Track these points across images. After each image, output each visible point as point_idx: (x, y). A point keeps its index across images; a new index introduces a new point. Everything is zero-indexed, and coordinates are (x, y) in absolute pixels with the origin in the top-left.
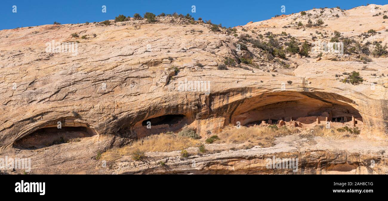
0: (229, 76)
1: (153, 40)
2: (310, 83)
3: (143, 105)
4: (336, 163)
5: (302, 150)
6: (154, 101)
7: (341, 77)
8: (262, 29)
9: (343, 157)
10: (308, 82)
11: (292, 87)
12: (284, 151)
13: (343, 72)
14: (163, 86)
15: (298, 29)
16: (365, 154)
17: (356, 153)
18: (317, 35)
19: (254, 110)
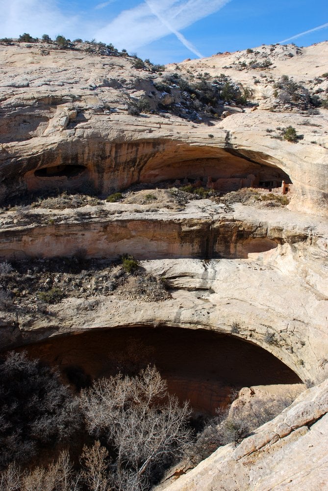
0: (140, 123)
1: (57, 71)
2: (235, 138)
3: (35, 151)
4: (255, 236)
5: (216, 217)
6: (49, 147)
7: (273, 134)
8: (199, 69)
9: (263, 230)
10: (233, 137)
11: (214, 142)
12: (194, 217)
13: (277, 127)
14: (61, 129)
15: (240, 70)
16: (289, 229)
17: (278, 227)
18: (261, 79)
19: (169, 166)
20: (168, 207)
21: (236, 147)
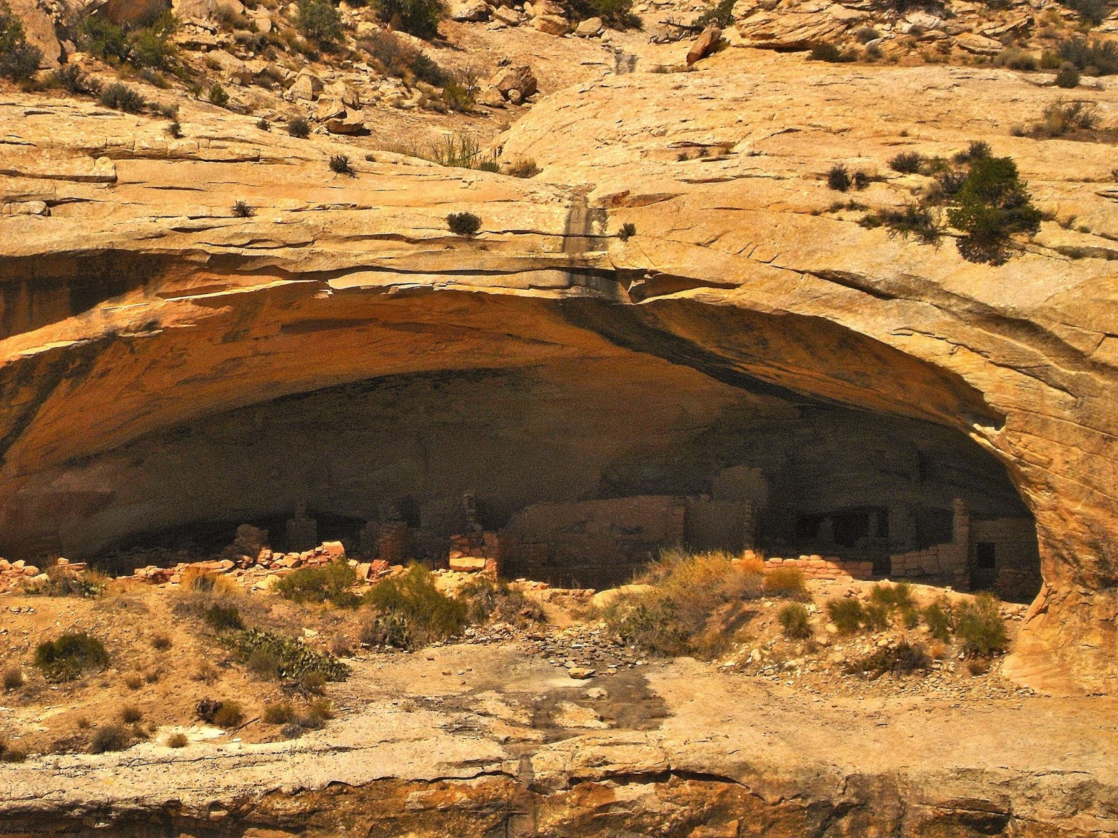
2: (628, 233)
7: (877, 197)
10: (615, 225)
11: (489, 260)
13: (893, 153)
19: (179, 433)
20: (210, 713)
21: (638, 294)
